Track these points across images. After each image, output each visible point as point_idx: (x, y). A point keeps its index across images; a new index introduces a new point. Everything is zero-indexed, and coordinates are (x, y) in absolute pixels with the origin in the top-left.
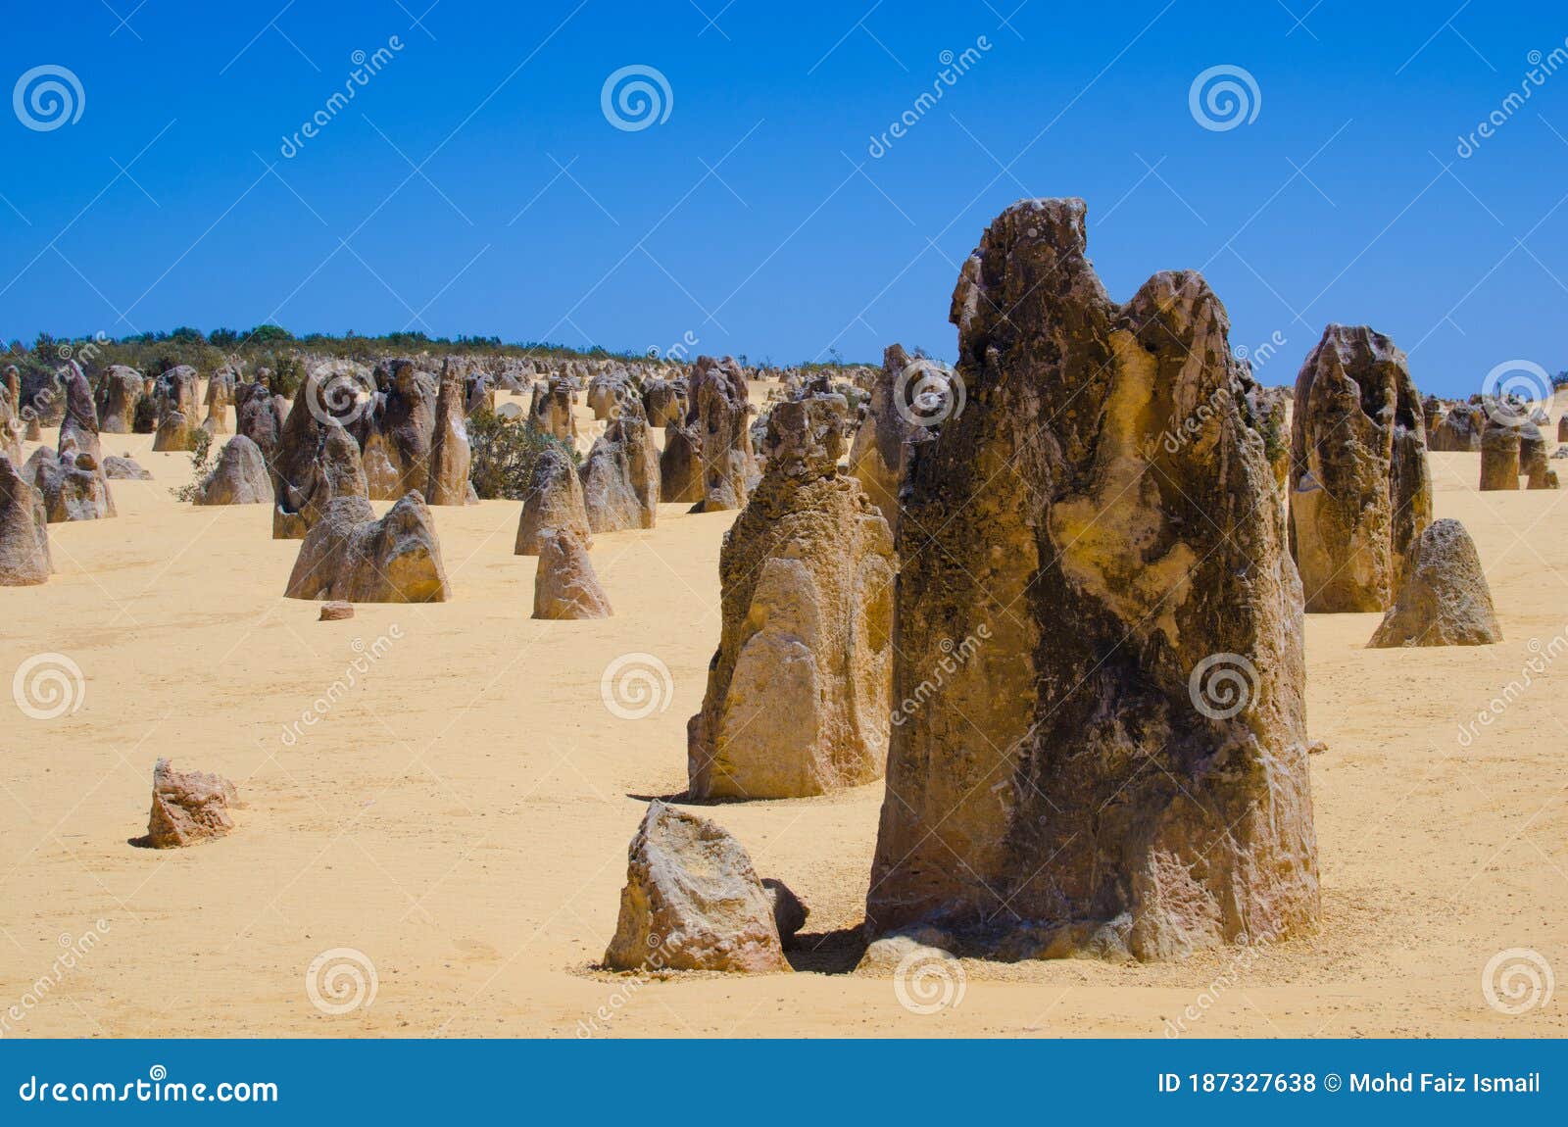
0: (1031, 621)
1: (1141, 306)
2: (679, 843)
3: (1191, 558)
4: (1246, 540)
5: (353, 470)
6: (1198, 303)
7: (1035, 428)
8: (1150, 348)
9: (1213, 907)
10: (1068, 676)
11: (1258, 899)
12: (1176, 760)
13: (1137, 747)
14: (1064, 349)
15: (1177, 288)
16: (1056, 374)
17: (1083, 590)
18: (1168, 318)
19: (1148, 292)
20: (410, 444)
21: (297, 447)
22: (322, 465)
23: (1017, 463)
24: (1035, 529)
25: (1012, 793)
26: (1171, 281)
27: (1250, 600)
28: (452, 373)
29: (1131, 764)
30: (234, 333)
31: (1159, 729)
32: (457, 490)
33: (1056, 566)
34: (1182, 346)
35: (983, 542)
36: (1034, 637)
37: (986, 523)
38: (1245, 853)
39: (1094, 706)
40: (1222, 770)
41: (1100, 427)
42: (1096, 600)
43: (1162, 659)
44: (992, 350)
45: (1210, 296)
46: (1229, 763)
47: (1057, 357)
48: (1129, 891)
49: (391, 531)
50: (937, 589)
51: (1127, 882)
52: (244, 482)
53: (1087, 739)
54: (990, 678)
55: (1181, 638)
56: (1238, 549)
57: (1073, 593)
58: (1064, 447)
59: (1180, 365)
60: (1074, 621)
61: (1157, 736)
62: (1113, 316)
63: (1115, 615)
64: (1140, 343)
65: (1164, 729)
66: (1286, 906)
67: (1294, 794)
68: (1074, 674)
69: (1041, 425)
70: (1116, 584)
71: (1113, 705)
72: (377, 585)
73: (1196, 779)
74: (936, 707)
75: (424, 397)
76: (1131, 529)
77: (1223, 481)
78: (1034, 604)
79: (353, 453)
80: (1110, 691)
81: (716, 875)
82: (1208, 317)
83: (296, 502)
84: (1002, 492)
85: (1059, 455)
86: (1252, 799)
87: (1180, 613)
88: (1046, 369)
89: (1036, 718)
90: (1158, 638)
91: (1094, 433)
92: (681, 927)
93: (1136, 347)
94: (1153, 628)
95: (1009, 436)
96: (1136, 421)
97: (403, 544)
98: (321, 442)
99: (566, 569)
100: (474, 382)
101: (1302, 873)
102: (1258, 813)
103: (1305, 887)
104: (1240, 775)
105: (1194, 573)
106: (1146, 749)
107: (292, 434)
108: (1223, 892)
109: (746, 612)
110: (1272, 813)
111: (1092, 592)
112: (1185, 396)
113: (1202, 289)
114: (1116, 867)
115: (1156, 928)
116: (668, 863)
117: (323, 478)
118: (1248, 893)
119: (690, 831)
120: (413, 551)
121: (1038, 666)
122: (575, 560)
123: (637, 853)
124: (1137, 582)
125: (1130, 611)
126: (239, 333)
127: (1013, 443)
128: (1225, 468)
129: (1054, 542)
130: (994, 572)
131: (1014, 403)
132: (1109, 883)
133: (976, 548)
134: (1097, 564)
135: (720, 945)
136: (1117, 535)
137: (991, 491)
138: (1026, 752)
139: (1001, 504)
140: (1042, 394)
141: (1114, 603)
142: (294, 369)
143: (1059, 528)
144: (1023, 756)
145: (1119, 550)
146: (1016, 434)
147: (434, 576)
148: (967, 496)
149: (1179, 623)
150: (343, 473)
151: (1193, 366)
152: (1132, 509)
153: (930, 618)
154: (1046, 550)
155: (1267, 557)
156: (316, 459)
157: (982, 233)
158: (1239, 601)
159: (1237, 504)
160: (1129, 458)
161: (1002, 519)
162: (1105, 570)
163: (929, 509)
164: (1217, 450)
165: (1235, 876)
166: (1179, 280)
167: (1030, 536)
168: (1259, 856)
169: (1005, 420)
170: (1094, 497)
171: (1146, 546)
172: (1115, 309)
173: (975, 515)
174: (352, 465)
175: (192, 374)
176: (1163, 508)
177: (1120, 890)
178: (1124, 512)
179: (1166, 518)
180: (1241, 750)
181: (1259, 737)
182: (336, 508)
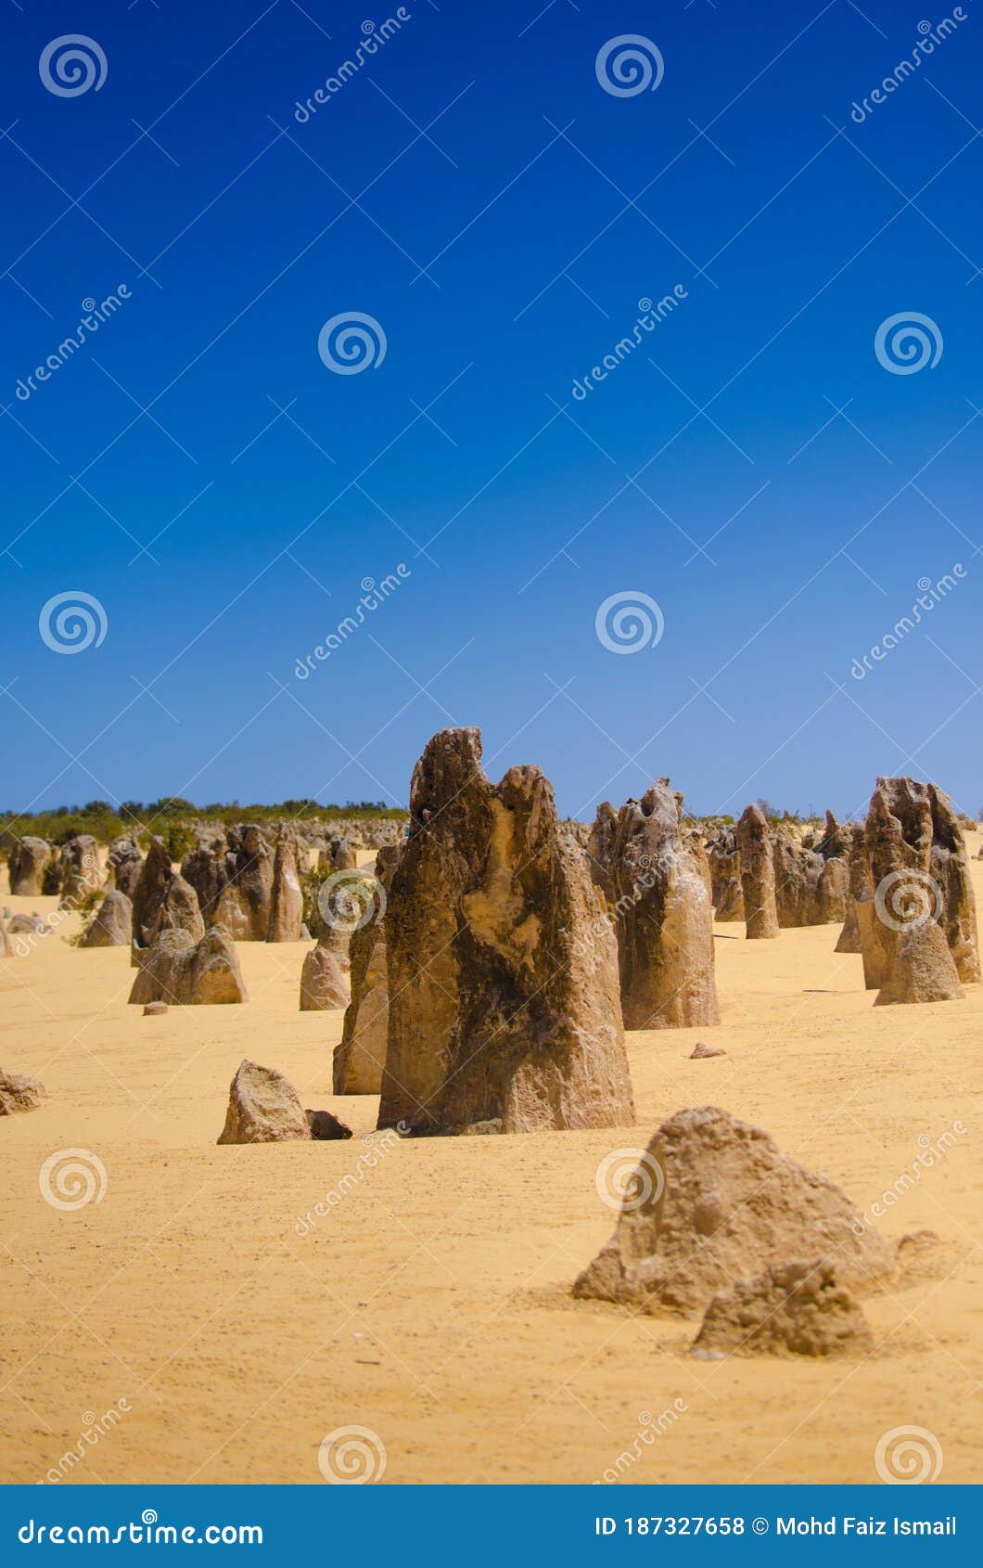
0: (455, 960)
1: (505, 785)
2: (257, 1082)
3: (538, 922)
4: (565, 911)
5: (191, 913)
6: (535, 783)
7: (452, 853)
8: (510, 808)
9: (550, 1114)
10: (475, 990)
11: (576, 1109)
12: (531, 1034)
13: (512, 1027)
14: (467, 810)
15: (523, 774)
16: (463, 824)
17: (485, 943)
18: (519, 792)
19: (508, 778)
20: (257, 895)
21: (148, 897)
22: (167, 910)
23: (442, 873)
24: (454, 909)
25: (446, 1056)
26: (520, 771)
27: (568, 944)
28: (286, 835)
29: (508, 1038)
30: (140, 805)
31: (523, 1017)
32: (292, 931)
33: (468, 929)
34: (528, 806)
35: (425, 917)
36: (457, 968)
37: (427, 906)
38: (568, 1084)
39: (489, 1006)
40: (555, 1038)
41: (489, 851)
42: (492, 948)
43: (526, 979)
44: (426, 811)
45: (542, 778)
46: (559, 1035)
47: (464, 814)
48: (503, 1106)
49: (202, 954)
50: (403, 943)
51: (503, 1100)
52: (118, 928)
53: (484, 1024)
54: (432, 993)
55: (535, 967)
56: (560, 917)
57: (478, 944)
58: (470, 864)
59: (529, 816)
60: (479, 960)
61: (522, 1021)
62: (491, 791)
63: (502, 956)
64: (504, 806)
65: (526, 1017)
66: (597, 1115)
67: (603, 1053)
68: (478, 989)
69: (456, 852)
70: (502, 939)
71: (498, 1005)
72: (193, 994)
73: (541, 1044)
74: (405, 1010)
75: (268, 857)
76: (507, 907)
77: (552, 880)
78: (456, 951)
79: (191, 899)
80: (497, 998)
81: (273, 1097)
82: (541, 790)
83: (147, 939)
84: (435, 889)
85: (467, 867)
86: (572, 1054)
87: (534, 953)
88: (458, 821)
89: (459, 1014)
90: (525, 967)
91: (486, 855)
92: (253, 1124)
93: (502, 808)
94: (522, 962)
95: (437, 858)
96: (507, 848)
97: (211, 962)
98: (166, 891)
99: (321, 975)
100: (338, 843)
101: (610, 1098)
102: (575, 1062)
103: (610, 1105)
104: (565, 1041)
105: (540, 931)
106: (517, 1028)
107: (145, 886)
108: (555, 1103)
109: (364, 978)
110: (585, 1062)
111: (488, 943)
112: (532, 835)
113: (537, 775)
114: (498, 1094)
115: (514, 1123)
116: (249, 1091)
117: (168, 921)
118: (569, 1105)
119: (263, 1076)
120: (219, 968)
121: (460, 985)
122: (328, 968)
123: (234, 1087)
124: (511, 936)
125: (509, 953)
126: (145, 806)
127: (440, 862)
128: (553, 872)
129: (466, 916)
130: (432, 934)
131: (440, 839)
132: (494, 1102)
133: (420, 920)
134: (491, 928)
135: (272, 1132)
136: (499, 911)
137: (429, 889)
138: (455, 1033)
139: (434, 896)
140: (455, 835)
141: (502, 949)
142: (184, 836)
143: (468, 908)
144: (453, 1035)
145: (501, 920)
146: (441, 858)
147: (234, 986)
148: (414, 892)
149: (534, 958)
150: (184, 916)
151: (534, 819)
152: (507, 896)
153: (400, 960)
154: (461, 921)
155: (579, 920)
156: (162, 905)
157: (425, 748)
158: (561, 945)
159: (560, 893)
160: (504, 868)
161: (436, 904)
162: (495, 931)
163: (396, 900)
164: (549, 862)
165: (562, 1097)
166: (525, 770)
167: (452, 914)
168: (577, 1085)
169: (435, 849)
170: (485, 891)
171: (515, 917)
172: (492, 787)
173: (419, 902)
174: (191, 909)
175: (93, 843)
176: (524, 895)
177: (499, 1105)
178: (503, 898)
179: (525, 901)
180: (565, 1027)
181: (575, 1019)
182: (164, 938)
